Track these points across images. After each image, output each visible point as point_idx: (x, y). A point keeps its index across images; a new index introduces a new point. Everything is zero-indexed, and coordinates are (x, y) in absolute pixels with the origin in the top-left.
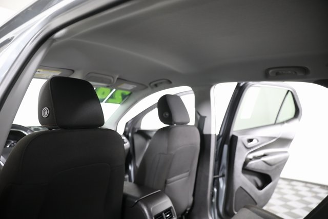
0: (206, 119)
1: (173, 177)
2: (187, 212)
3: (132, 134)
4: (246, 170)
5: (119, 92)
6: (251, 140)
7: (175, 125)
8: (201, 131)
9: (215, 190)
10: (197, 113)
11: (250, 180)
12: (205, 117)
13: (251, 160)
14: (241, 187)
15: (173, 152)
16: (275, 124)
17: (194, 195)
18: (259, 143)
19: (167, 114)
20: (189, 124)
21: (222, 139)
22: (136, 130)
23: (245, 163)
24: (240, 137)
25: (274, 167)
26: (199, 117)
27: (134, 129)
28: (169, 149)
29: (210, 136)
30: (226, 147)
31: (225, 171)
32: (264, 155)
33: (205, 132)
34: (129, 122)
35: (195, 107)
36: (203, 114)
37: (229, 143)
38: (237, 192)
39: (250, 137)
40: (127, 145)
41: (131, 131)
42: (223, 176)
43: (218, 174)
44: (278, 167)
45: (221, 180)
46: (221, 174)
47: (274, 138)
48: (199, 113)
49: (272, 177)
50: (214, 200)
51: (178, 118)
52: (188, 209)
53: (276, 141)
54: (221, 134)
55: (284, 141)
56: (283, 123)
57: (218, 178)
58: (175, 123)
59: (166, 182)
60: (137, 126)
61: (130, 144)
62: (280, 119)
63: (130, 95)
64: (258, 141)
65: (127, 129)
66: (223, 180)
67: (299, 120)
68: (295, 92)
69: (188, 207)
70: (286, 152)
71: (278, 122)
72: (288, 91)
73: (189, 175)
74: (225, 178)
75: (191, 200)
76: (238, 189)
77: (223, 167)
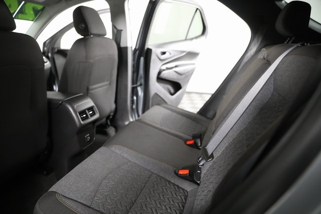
0: (122, 32)
1: (94, 84)
2: (111, 117)
3: (52, 54)
4: (160, 79)
5: (30, 6)
6: (164, 53)
7: (92, 36)
8: (118, 44)
9: (135, 98)
10: (114, 27)
11: (164, 87)
12: (122, 30)
13: (164, 70)
14: (156, 94)
15: (91, 61)
16: (186, 39)
17: (116, 102)
18: (171, 56)
19: (83, 26)
20: (105, 36)
21: (139, 52)
22: (56, 51)
23: (159, 73)
24: (154, 50)
25: (183, 76)
26: (115, 30)
27: (53, 49)
28: (87, 57)
29: (126, 48)
30: (142, 59)
31: (143, 81)
32: (176, 66)
33: (122, 45)
34: (47, 42)
35: (112, 21)
36: (119, 28)
37: (144, 56)
38: (153, 98)
39: (163, 50)
40: (48, 65)
41: (50, 51)
42: (141, 85)
43: (136, 83)
44: (187, 76)
45: (139, 89)
46: (139, 84)
47: (184, 52)
48: (115, 27)
49: (182, 85)
50: (134, 107)
51: (94, 30)
52: (112, 114)
53: (186, 54)
54: (137, 47)
55: (192, 55)
56: (192, 39)
57: (136, 87)
58: (91, 34)
59: (88, 89)
60: (56, 46)
61: (51, 64)
62: (190, 36)
63: (43, 10)
64: (170, 54)
65: (46, 49)
66: (141, 88)
67: (206, 37)
68: (202, 9)
69: (111, 112)
70: (194, 64)
71: (188, 38)
72: (197, 9)
73: (110, 84)
74: (143, 87)
75: (114, 106)
76: (154, 95)
77: (141, 77)
